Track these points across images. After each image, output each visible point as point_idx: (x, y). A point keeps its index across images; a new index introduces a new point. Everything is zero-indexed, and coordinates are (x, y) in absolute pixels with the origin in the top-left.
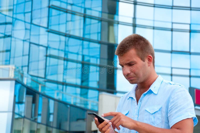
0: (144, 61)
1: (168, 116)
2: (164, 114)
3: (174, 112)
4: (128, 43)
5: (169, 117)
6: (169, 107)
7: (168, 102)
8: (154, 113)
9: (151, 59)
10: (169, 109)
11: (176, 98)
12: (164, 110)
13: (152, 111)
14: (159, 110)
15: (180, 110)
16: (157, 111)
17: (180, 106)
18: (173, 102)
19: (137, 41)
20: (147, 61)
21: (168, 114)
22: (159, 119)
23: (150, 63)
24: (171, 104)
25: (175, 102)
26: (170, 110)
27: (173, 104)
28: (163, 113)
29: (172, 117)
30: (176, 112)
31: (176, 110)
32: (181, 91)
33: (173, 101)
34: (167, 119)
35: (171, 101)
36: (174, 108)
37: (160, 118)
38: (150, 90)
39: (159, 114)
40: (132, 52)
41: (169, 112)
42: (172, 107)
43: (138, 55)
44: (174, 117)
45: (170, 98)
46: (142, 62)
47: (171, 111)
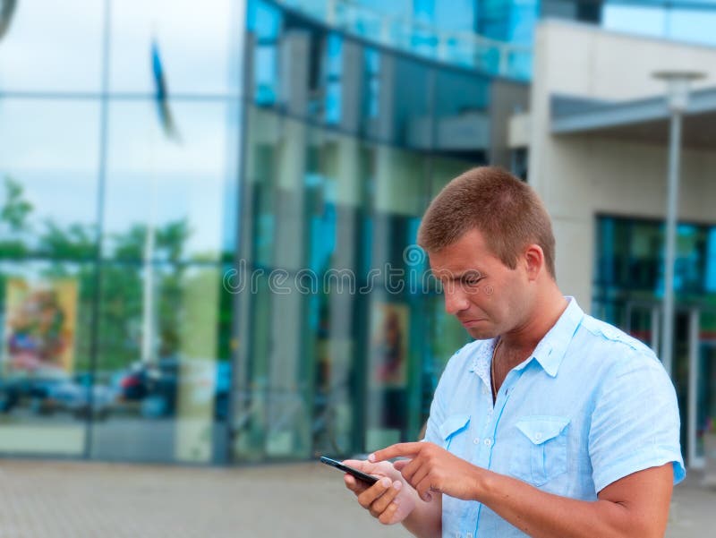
0: (512, 266)
1: (591, 453)
2: (576, 447)
3: (608, 442)
4: (457, 209)
5: (593, 455)
6: (592, 426)
7: (591, 407)
8: (545, 443)
9: (537, 257)
10: (592, 433)
11: (615, 395)
12: (577, 432)
13: (538, 436)
14: (562, 433)
15: (626, 438)
16: (555, 438)
17: (629, 422)
18: (605, 408)
19: (487, 201)
20: (523, 264)
21: (589, 448)
22: (560, 460)
23: (535, 269)
24: (598, 416)
25: (612, 411)
26: (595, 436)
27: (604, 416)
28: (573, 443)
29: (602, 459)
30: (614, 445)
31: (615, 438)
32: (633, 371)
33: (605, 406)
34: (586, 462)
35: (600, 404)
36: (610, 430)
37: (564, 458)
38: (534, 359)
39: (560, 445)
40: (472, 238)
41: (593, 441)
42: (600, 425)
43: (492, 249)
44: (606, 461)
45: (596, 393)
46: (505, 270)
47: (598, 439)
